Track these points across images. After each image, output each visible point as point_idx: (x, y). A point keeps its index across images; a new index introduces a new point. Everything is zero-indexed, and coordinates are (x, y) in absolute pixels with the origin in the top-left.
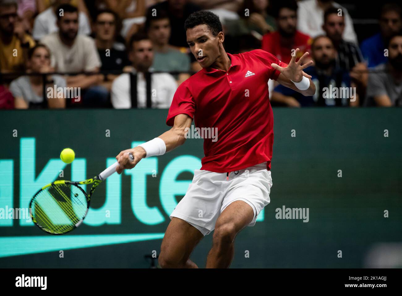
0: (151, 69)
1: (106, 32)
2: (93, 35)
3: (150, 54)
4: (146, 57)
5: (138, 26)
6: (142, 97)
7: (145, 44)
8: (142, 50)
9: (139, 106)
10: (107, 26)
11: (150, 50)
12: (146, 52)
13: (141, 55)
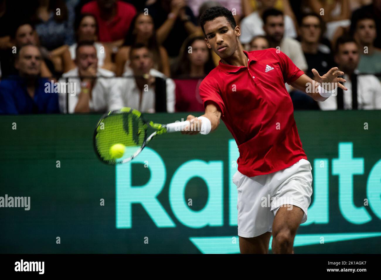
0: (357, 71)
1: (312, 34)
2: (299, 38)
3: (355, 57)
4: (351, 59)
5: (344, 29)
6: (348, 99)
7: (350, 47)
8: (346, 53)
9: (346, 107)
10: (312, 29)
11: (354, 52)
12: (351, 55)
13: (345, 58)
